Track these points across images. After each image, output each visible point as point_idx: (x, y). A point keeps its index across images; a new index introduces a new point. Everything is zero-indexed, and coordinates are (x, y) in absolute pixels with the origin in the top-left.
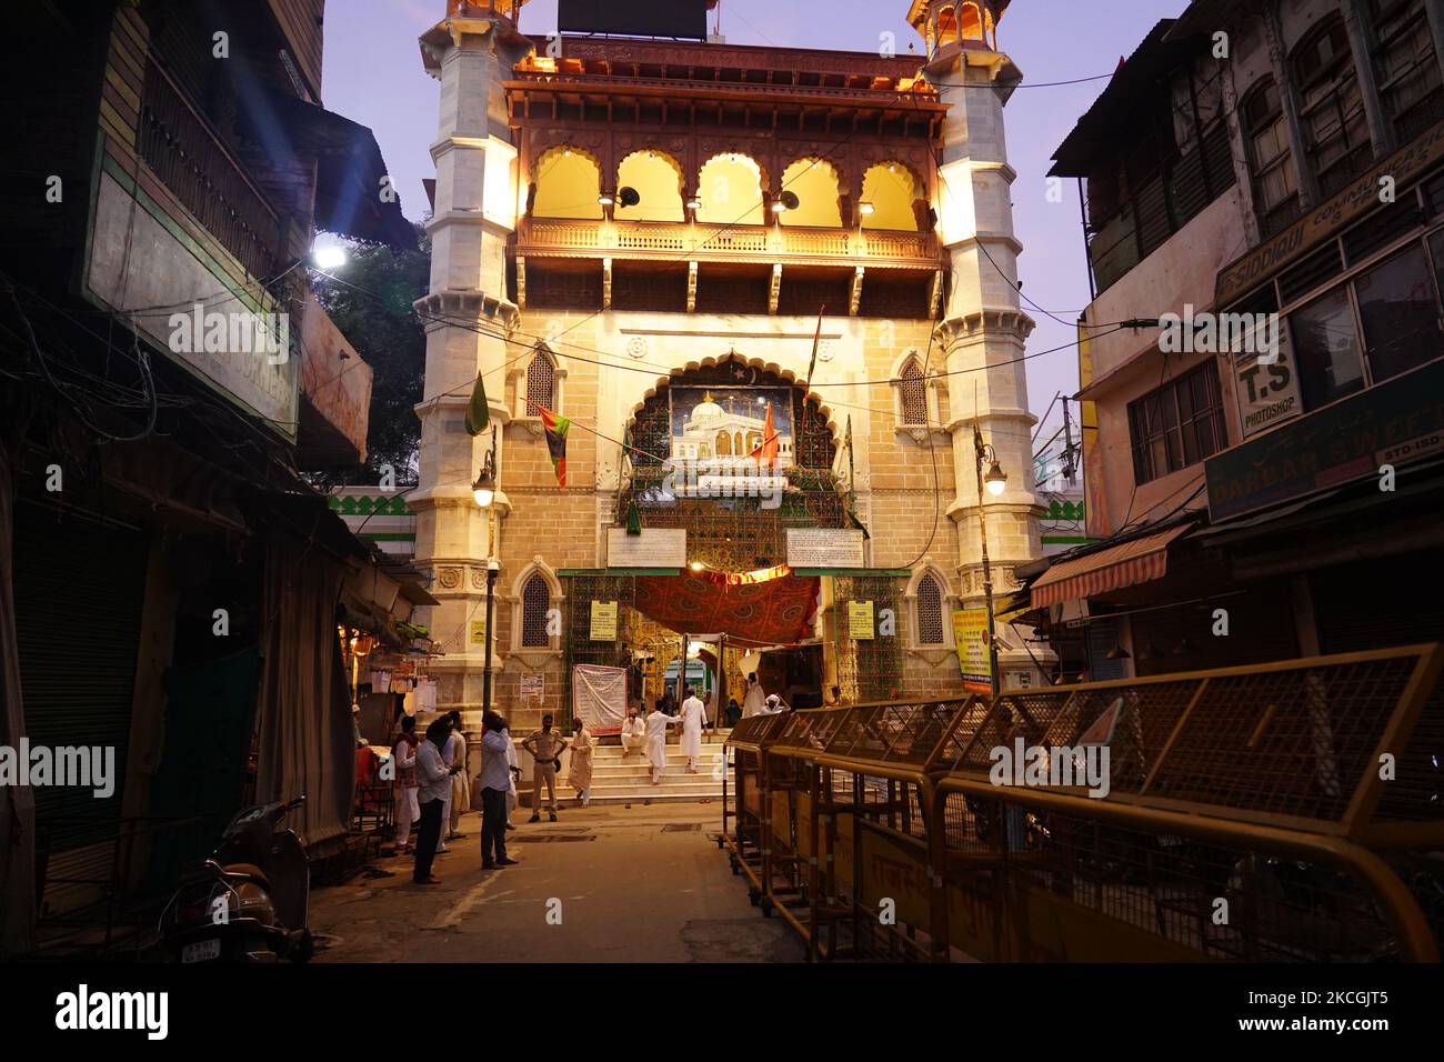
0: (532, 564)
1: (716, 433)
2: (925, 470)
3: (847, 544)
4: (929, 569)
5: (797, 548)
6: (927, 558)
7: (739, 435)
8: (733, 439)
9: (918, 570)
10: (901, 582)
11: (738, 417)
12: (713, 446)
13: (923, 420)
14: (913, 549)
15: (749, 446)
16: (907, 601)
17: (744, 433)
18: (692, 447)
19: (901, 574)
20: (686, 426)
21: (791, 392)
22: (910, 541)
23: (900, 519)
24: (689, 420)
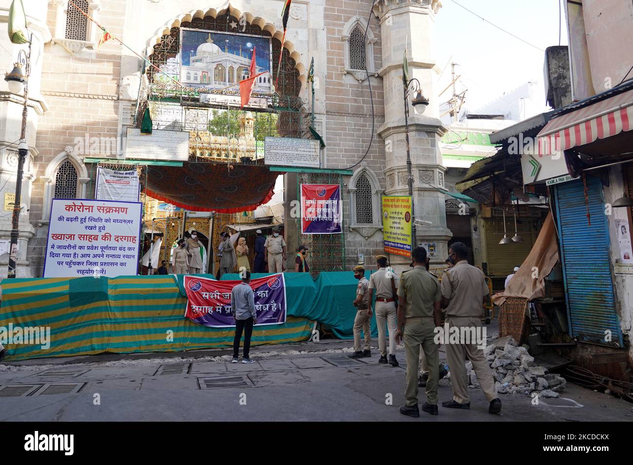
0: (63, 154)
1: (214, 65)
2: (364, 102)
3: (308, 150)
4: (364, 171)
5: (272, 151)
6: (364, 163)
7: (232, 68)
8: (227, 71)
9: (357, 172)
10: (345, 179)
11: (231, 55)
12: (211, 75)
13: (363, 67)
14: (354, 156)
15: (239, 77)
16: (349, 192)
17: (236, 67)
18: (196, 74)
19: (345, 173)
20: (192, 58)
21: (271, 41)
22: (352, 151)
23: (345, 135)
24: (195, 54)
